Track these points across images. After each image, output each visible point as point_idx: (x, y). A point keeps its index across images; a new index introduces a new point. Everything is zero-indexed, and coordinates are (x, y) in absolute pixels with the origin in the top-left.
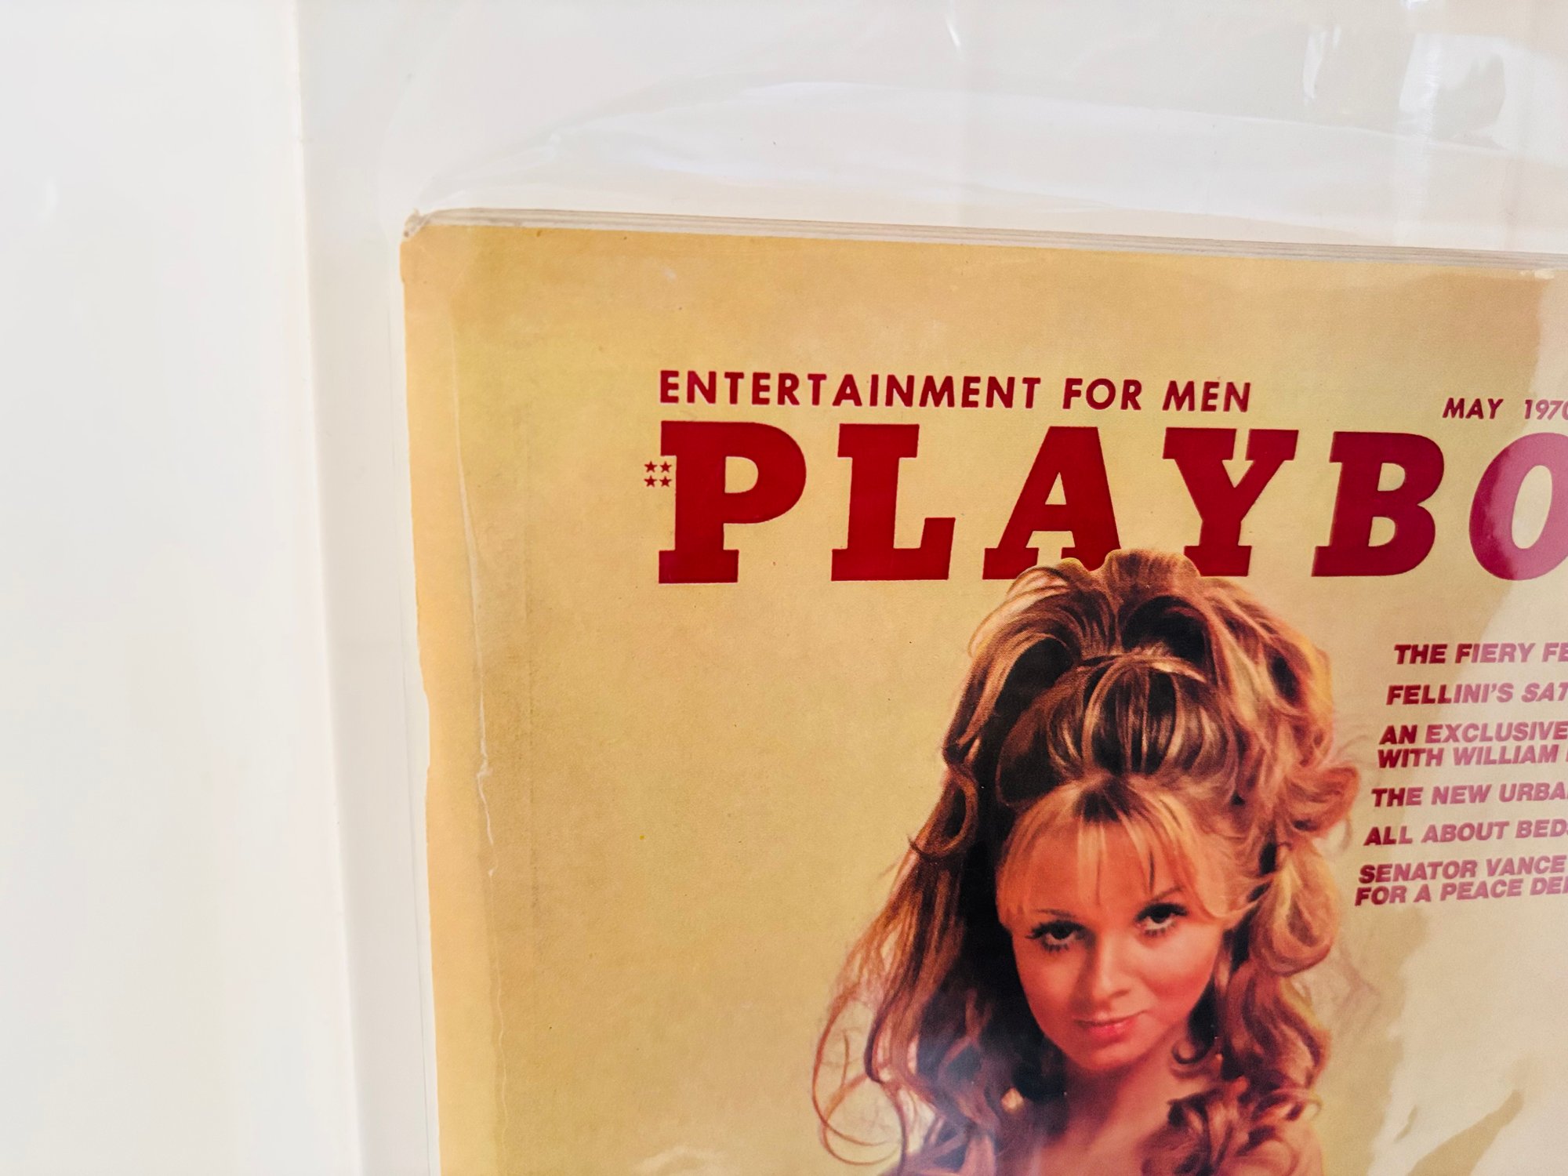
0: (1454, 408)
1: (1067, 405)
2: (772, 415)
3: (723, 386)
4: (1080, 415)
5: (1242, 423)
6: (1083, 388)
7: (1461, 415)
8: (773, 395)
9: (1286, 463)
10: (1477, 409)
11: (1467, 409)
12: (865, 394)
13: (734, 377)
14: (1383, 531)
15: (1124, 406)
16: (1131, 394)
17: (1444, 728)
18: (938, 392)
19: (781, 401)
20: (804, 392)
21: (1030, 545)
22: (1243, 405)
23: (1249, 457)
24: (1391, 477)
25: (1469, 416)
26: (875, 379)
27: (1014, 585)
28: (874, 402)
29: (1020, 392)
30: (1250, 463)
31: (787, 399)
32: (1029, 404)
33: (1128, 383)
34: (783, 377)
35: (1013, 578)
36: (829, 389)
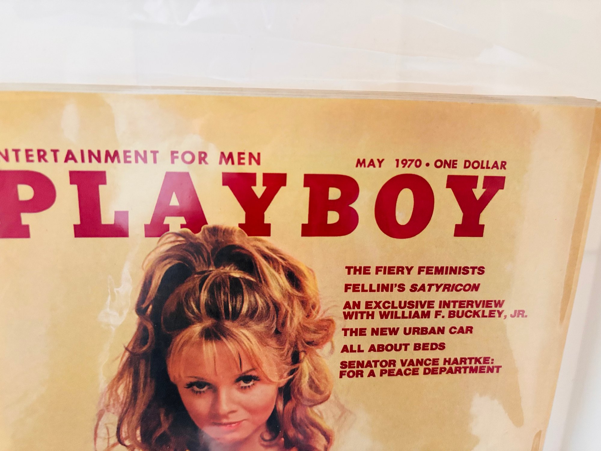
0: (360, 163)
1: (173, 162)
2: (36, 167)
3: (12, 155)
4: (179, 167)
5: (259, 171)
6: (179, 155)
7: (365, 166)
8: (35, 158)
9: (282, 188)
10: (372, 163)
11: (367, 163)
12: (78, 157)
13: (17, 151)
14: (333, 217)
15: (200, 163)
16: (203, 157)
17: (374, 302)
18: (112, 156)
19: (40, 161)
20: (50, 156)
21: (165, 222)
22: (258, 163)
23: (264, 185)
24: (334, 194)
25: (368, 166)
26: (82, 152)
27: (160, 240)
28: (83, 161)
29: (150, 157)
30: (265, 188)
31: (42, 160)
32: (155, 161)
33: (200, 153)
34: (39, 151)
35: (159, 236)
36: (62, 156)
